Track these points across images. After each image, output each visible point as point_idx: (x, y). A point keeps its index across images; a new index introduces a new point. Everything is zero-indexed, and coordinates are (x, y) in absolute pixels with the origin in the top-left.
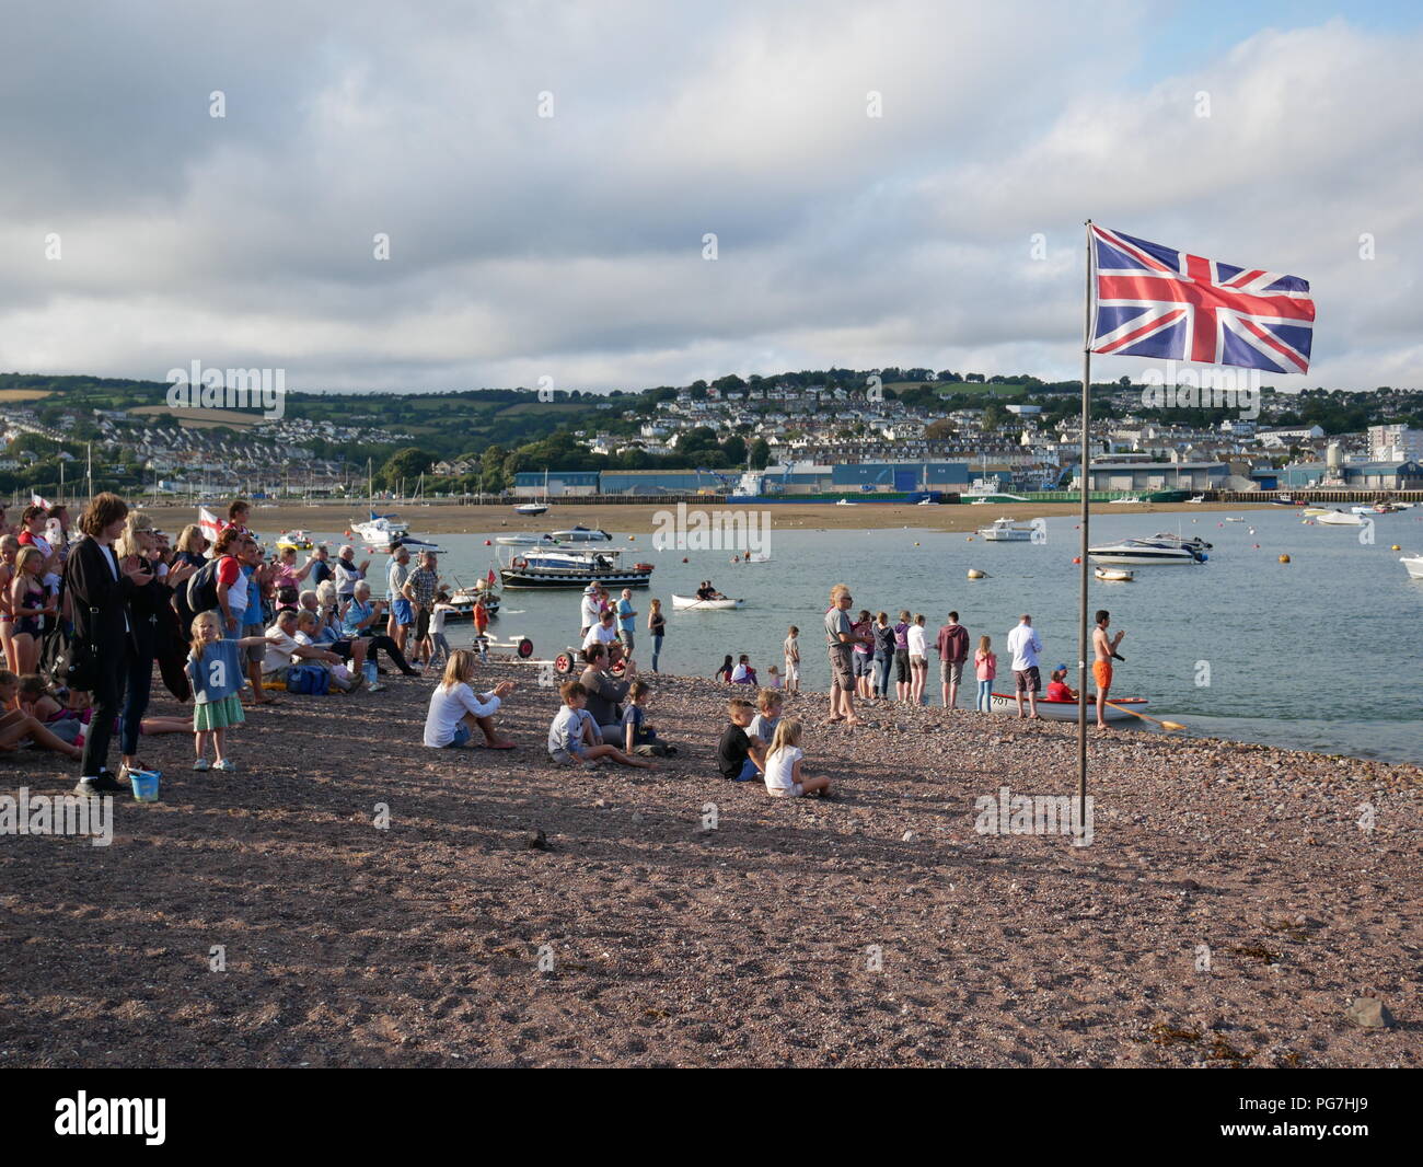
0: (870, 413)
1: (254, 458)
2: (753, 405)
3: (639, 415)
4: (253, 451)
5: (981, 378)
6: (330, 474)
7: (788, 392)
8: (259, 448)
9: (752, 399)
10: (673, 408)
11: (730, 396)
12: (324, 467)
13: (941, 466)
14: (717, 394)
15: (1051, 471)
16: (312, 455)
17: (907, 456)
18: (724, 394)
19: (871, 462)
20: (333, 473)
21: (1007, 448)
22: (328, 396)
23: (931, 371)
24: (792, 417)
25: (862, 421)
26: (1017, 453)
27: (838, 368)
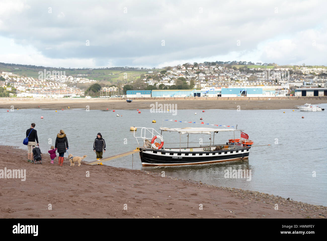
0: (230, 74)
1: (49, 86)
2: (195, 71)
3: (162, 74)
4: (49, 84)
5: (261, 64)
6: (72, 91)
7: (205, 67)
8: (51, 84)
9: (195, 70)
10: (172, 72)
11: (188, 69)
12: (70, 89)
13: (254, 89)
14: (184, 68)
15: (287, 90)
16: (66, 86)
17: (243, 86)
18: (186, 68)
19: (232, 88)
20: (73, 91)
21: (273, 84)
22: (71, 69)
23: (245, 62)
24: (207, 75)
25: (228, 76)
26: (277, 85)
27: (218, 61)
